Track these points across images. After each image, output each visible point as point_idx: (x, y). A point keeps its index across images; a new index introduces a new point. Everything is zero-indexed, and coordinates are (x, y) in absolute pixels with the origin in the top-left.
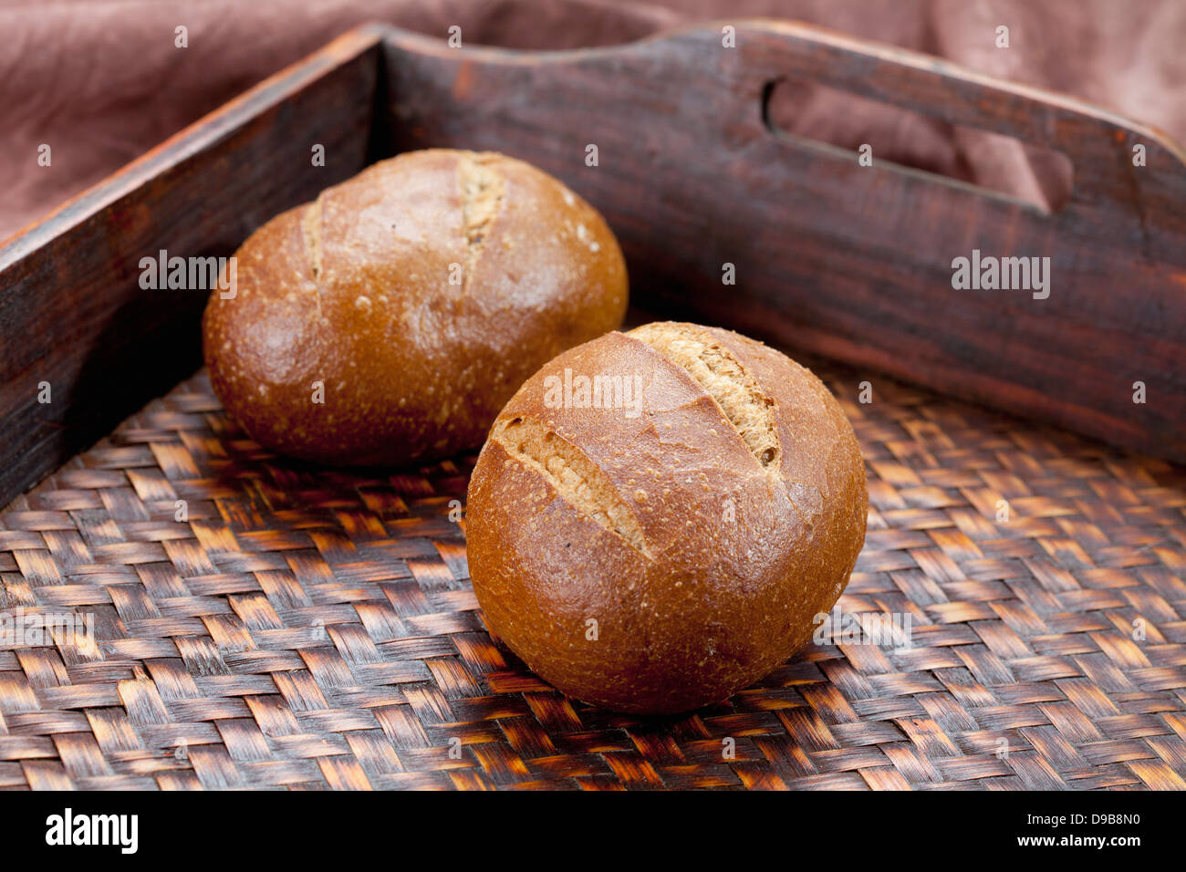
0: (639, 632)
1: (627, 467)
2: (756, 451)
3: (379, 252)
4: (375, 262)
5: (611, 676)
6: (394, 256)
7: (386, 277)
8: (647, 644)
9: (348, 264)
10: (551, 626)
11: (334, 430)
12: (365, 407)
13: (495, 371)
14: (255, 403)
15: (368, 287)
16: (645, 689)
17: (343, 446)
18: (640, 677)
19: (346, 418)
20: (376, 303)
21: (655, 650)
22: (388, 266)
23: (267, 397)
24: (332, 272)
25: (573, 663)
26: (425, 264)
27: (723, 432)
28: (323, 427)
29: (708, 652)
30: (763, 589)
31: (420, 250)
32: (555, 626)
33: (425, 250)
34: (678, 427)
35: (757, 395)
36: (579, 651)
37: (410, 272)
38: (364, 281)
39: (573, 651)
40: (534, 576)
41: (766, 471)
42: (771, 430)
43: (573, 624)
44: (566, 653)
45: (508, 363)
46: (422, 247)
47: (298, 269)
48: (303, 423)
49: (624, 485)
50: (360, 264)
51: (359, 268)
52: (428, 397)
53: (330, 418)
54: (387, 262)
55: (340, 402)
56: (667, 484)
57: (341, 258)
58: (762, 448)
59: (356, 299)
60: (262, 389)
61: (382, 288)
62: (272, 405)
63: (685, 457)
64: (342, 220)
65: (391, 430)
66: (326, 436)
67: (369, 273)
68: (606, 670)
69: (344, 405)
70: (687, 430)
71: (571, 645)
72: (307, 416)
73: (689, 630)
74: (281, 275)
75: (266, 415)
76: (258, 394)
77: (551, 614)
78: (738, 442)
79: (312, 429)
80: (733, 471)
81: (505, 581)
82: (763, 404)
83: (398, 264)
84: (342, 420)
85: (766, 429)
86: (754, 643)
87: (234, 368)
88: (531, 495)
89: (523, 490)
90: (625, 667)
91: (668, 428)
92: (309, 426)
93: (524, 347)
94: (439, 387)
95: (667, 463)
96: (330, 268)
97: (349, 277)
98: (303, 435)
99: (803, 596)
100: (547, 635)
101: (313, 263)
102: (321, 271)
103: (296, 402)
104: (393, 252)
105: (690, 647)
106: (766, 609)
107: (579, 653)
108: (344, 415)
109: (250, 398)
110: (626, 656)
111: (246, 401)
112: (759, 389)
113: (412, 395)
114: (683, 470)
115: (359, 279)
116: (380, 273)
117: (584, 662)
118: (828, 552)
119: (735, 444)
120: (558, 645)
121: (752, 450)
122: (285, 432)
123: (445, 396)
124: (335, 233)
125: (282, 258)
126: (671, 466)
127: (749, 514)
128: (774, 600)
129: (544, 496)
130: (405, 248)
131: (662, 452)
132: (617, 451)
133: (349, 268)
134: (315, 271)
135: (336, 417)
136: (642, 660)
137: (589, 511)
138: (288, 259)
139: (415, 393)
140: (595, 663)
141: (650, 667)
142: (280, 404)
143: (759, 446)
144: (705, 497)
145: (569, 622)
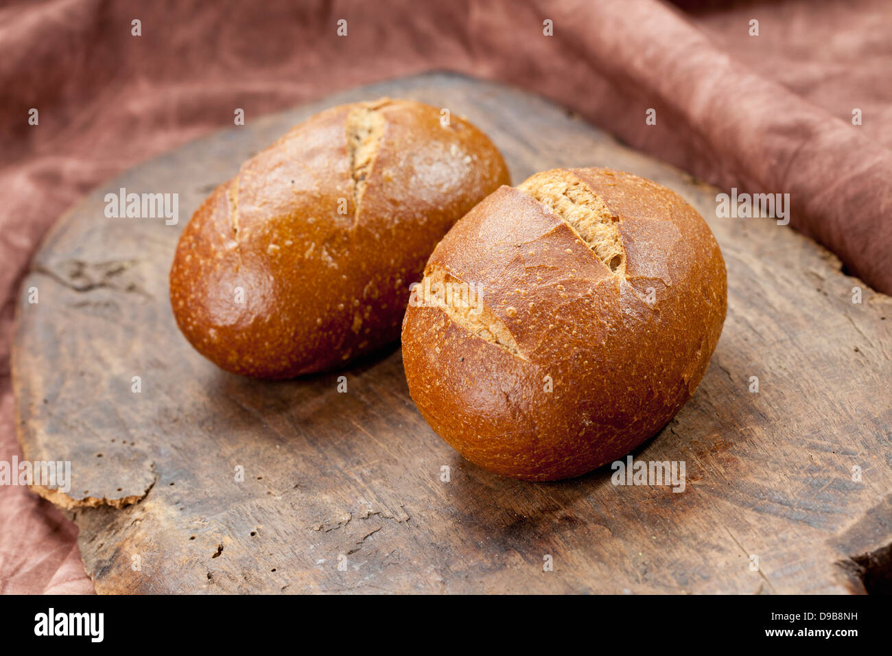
0: (525, 417)
1: (500, 291)
2: (606, 259)
3: (282, 206)
4: (277, 214)
5: (514, 455)
6: (293, 207)
7: (289, 225)
8: (534, 426)
9: (258, 221)
10: (462, 425)
11: (273, 353)
12: (291, 331)
13: (393, 280)
14: (210, 343)
15: (275, 236)
16: (543, 461)
17: (284, 363)
18: (535, 452)
19: (279, 342)
20: (284, 248)
21: (541, 430)
22: (290, 216)
23: (216, 338)
24: (246, 229)
25: (484, 450)
26: (319, 207)
27: (577, 250)
28: (263, 353)
29: (584, 424)
30: (620, 367)
31: (315, 198)
32: (465, 424)
33: (319, 196)
34: (539, 252)
35: (605, 215)
36: (485, 440)
37: (307, 217)
38: (271, 232)
39: (482, 440)
40: (443, 388)
41: (615, 274)
42: (616, 241)
43: (476, 420)
44: (477, 444)
45: (403, 270)
46: (316, 194)
47: (223, 232)
48: (248, 352)
49: (498, 306)
50: (267, 219)
51: (267, 222)
52: (339, 312)
53: (267, 344)
54: (289, 213)
55: (271, 331)
56: (532, 299)
57: (253, 217)
58: (610, 256)
59: (267, 248)
60: (212, 332)
61: (286, 234)
62: (221, 343)
63: (546, 275)
64: (254, 185)
65: (317, 343)
66: (269, 359)
67: (275, 224)
68: (509, 452)
69: (274, 332)
70: (548, 253)
71: (479, 437)
72: (249, 347)
73: (564, 410)
74: (211, 239)
75: (220, 350)
76: (209, 337)
77: (459, 415)
78: (591, 255)
79: (256, 355)
80: (586, 279)
81: (427, 395)
82: (610, 221)
83: (297, 213)
84: (276, 344)
85: (613, 241)
86: (623, 410)
87: (189, 320)
88: (434, 326)
89: (429, 323)
90: (521, 447)
91: (532, 255)
92: (253, 353)
93: (415, 255)
94: (348, 303)
95: (531, 283)
96: (244, 226)
97: (260, 231)
98: (251, 361)
99: (661, 366)
100: (462, 432)
101: (234, 224)
102: (238, 231)
103: (237, 337)
104: (293, 204)
105: (568, 423)
106: (627, 382)
107: (486, 442)
108: (277, 340)
109: (205, 340)
110: (520, 438)
111: (203, 343)
112: (607, 211)
113: (326, 314)
114: (544, 285)
115: (267, 232)
116: (284, 223)
117: (492, 448)
118: (678, 328)
119: (588, 257)
120: (470, 439)
121: (602, 259)
122: (238, 361)
123: (355, 309)
124: (248, 197)
125: (212, 225)
126: (534, 285)
127: (600, 310)
128: (633, 374)
129: (443, 325)
130: (302, 198)
131: (527, 275)
132: (493, 280)
133: (259, 224)
134: (235, 231)
135: (271, 343)
136: (533, 439)
137: (475, 330)
138: (217, 225)
139: (328, 312)
140: (500, 447)
141: (541, 443)
142: (226, 342)
143: (608, 255)
144: (562, 304)
145: (473, 419)
